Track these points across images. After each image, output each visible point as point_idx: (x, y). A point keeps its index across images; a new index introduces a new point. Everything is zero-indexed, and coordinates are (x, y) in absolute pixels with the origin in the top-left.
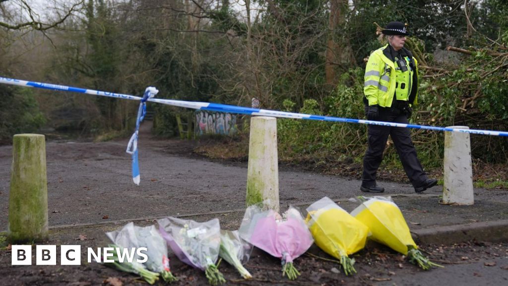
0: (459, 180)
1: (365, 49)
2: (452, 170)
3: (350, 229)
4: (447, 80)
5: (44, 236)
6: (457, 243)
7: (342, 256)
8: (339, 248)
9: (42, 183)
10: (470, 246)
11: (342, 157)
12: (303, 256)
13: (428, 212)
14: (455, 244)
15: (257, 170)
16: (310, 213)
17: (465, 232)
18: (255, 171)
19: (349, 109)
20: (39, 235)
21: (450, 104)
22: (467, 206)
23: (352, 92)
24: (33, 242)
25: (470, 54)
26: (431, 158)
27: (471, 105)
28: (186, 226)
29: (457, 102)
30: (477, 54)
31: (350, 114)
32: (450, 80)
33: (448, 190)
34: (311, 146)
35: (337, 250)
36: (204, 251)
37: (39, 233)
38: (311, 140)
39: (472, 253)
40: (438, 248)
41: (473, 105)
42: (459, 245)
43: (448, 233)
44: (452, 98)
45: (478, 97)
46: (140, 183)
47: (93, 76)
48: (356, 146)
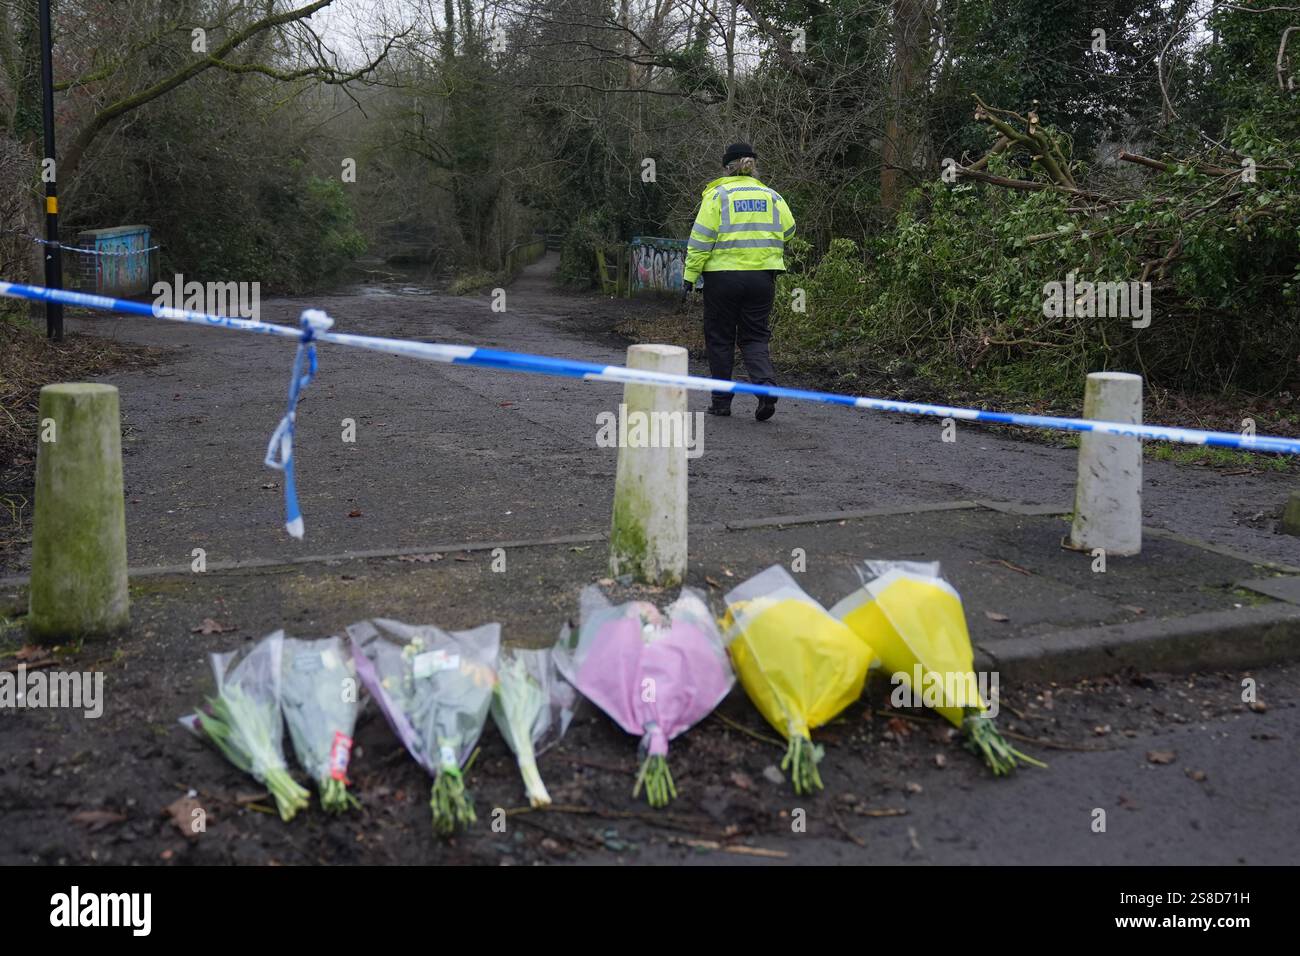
0: (1111, 499)
1: (958, 140)
2: (1097, 475)
3: (824, 658)
4: (1112, 220)
5: (113, 623)
6: (1088, 679)
7: (794, 738)
8: (789, 711)
9: (107, 503)
10: (1119, 688)
11: (895, 364)
12: (701, 726)
13: (1033, 572)
14: (1085, 682)
15: (636, 472)
16: (732, 606)
17: (1109, 651)
18: (630, 473)
19: (915, 267)
20: (97, 623)
21: (1117, 271)
22: (1124, 558)
23: (922, 231)
24: (82, 641)
25: (1163, 169)
26: (1070, 377)
27: (1158, 274)
28: (417, 641)
29: (1130, 268)
30: (1177, 170)
31: (916, 275)
32: (1120, 220)
33: (1084, 518)
34: (837, 335)
35: (784, 715)
36: (443, 721)
37: (99, 619)
38: (839, 322)
39: (1123, 710)
40: (1042, 694)
41: (1162, 275)
42: (1094, 685)
43: (1068, 654)
44: (1120, 257)
45: (1173, 260)
46: (304, 535)
47: (450, 168)
48: (926, 340)
